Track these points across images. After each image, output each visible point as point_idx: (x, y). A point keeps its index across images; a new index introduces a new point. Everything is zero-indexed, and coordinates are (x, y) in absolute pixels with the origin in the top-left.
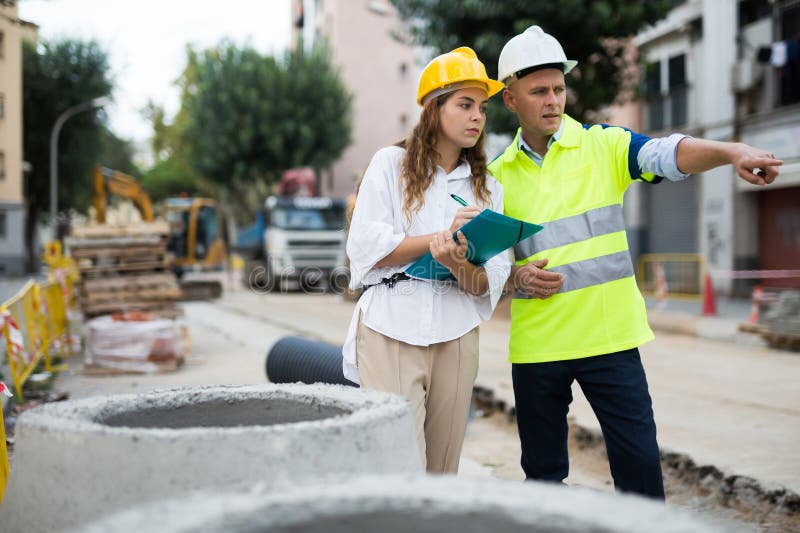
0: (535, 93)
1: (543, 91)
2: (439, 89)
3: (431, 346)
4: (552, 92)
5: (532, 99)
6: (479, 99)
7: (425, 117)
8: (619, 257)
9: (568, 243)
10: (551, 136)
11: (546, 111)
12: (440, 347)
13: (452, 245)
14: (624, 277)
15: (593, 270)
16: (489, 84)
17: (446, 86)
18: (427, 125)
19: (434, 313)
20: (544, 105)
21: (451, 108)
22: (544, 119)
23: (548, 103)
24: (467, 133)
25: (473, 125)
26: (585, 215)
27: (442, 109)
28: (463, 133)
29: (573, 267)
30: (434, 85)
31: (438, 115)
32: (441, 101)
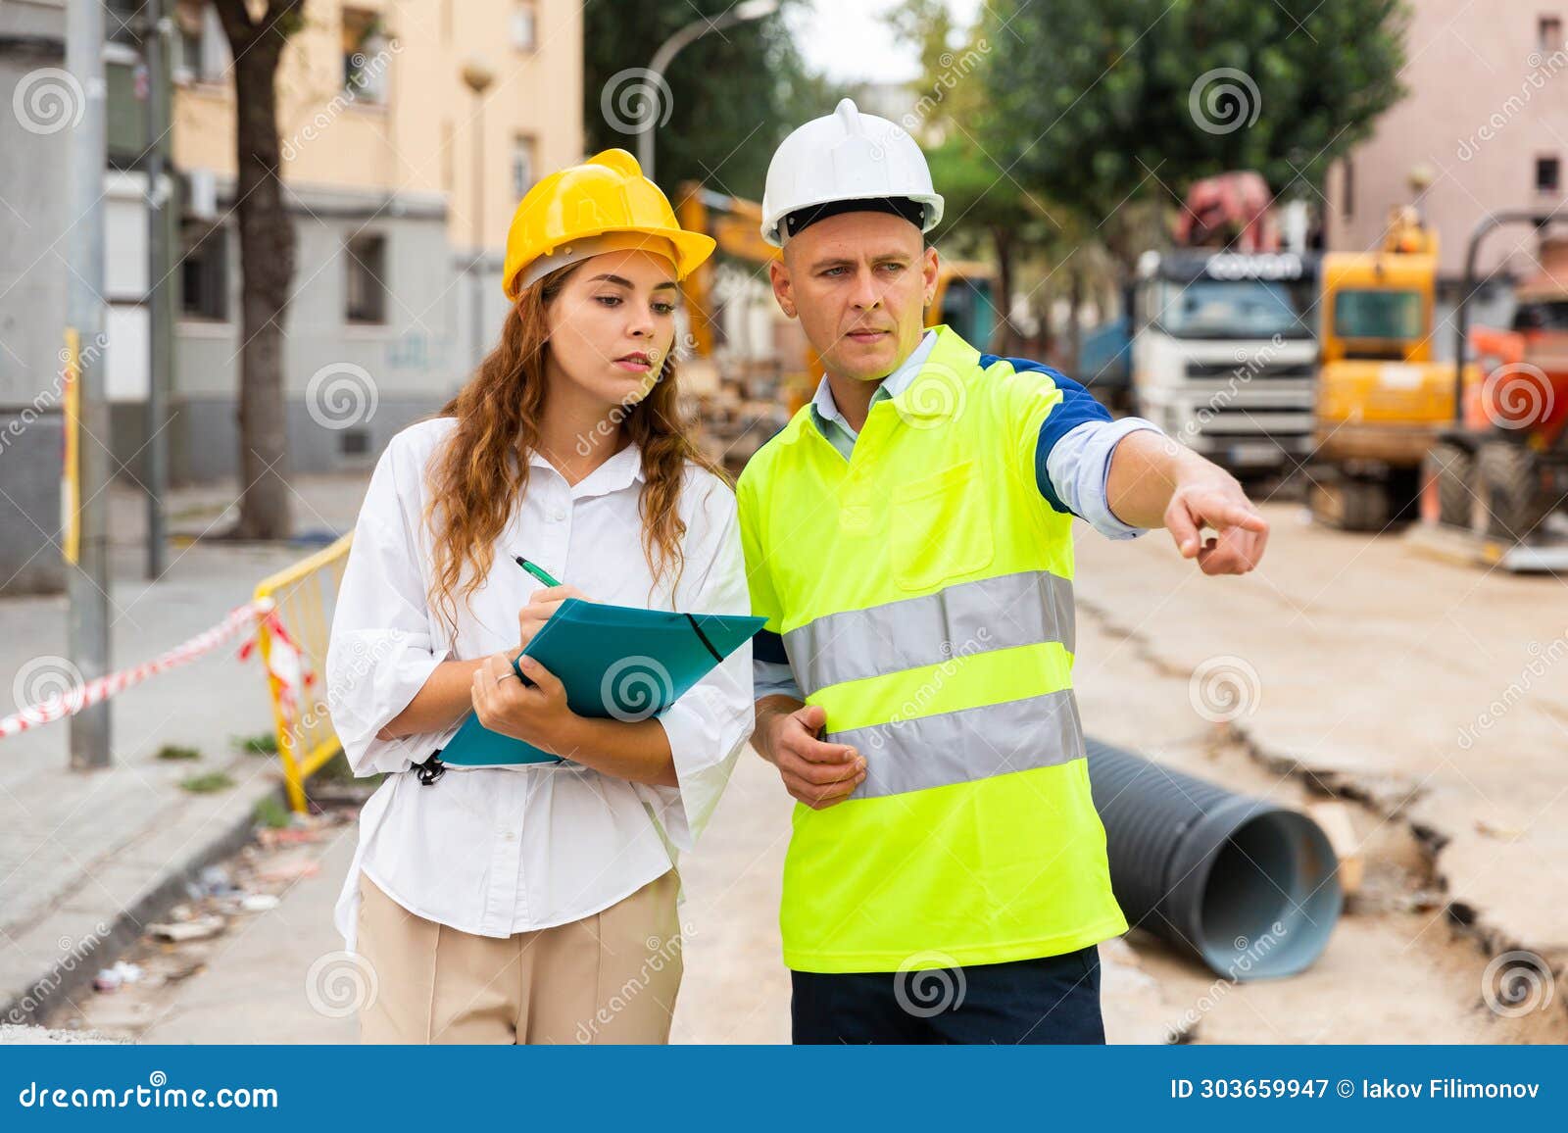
0: (824, 274)
1: (843, 269)
2: (541, 259)
3: (519, 938)
4: (865, 273)
5: (819, 288)
6: (645, 279)
7: (515, 328)
8: (1023, 711)
9: (894, 669)
10: (877, 383)
11: (854, 322)
12: (551, 938)
13: (512, 692)
14: (1034, 766)
15: (951, 744)
16: (681, 244)
17: (559, 250)
18: (516, 353)
19: (526, 854)
20: (846, 306)
21: (574, 306)
22: (850, 343)
23: (853, 301)
24: (615, 367)
25: (631, 347)
26: (941, 599)
27: (553, 309)
28: (604, 369)
29: (904, 733)
30: (530, 249)
31: (544, 325)
32: (550, 289)
